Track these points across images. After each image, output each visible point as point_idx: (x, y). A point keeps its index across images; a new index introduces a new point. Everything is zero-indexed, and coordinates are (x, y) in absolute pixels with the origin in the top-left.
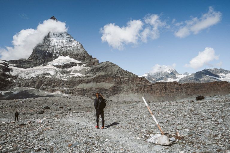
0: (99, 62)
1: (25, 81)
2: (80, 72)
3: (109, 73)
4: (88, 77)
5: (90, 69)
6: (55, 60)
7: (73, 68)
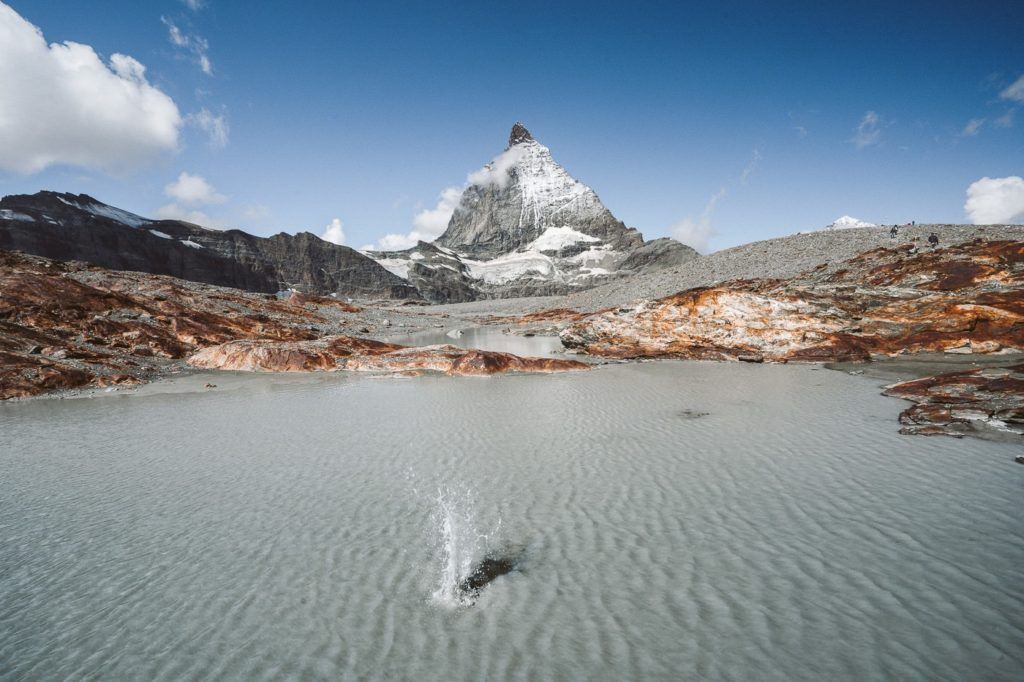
0: (645, 240)
1: (500, 290)
2: (601, 264)
5: (624, 256)
6: (541, 237)
7: (584, 255)
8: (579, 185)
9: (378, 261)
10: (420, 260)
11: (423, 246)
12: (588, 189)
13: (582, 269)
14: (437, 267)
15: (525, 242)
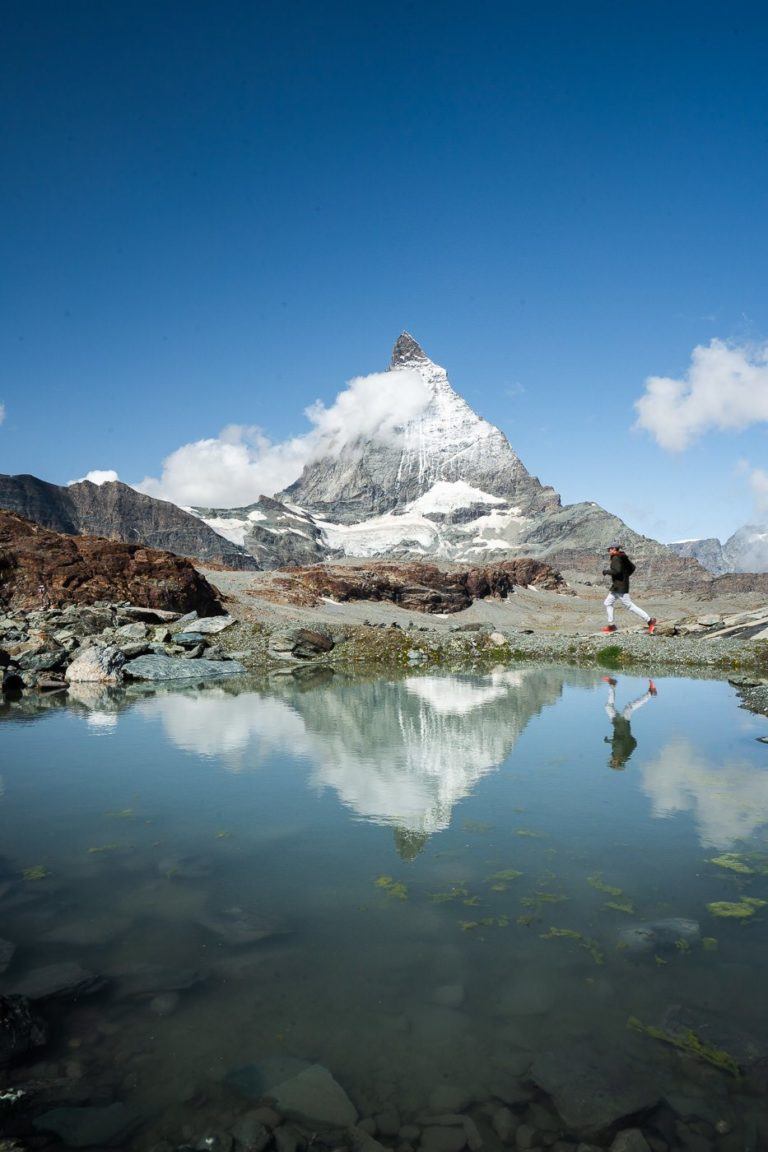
0: (564, 504)
2: (502, 535)
3: (590, 544)
4: (527, 552)
5: (532, 524)
6: (425, 495)
7: (481, 522)
8: (484, 424)
9: (206, 521)
10: (261, 522)
11: (267, 504)
12: (495, 429)
13: (476, 540)
14: (283, 531)
15: (404, 500)
